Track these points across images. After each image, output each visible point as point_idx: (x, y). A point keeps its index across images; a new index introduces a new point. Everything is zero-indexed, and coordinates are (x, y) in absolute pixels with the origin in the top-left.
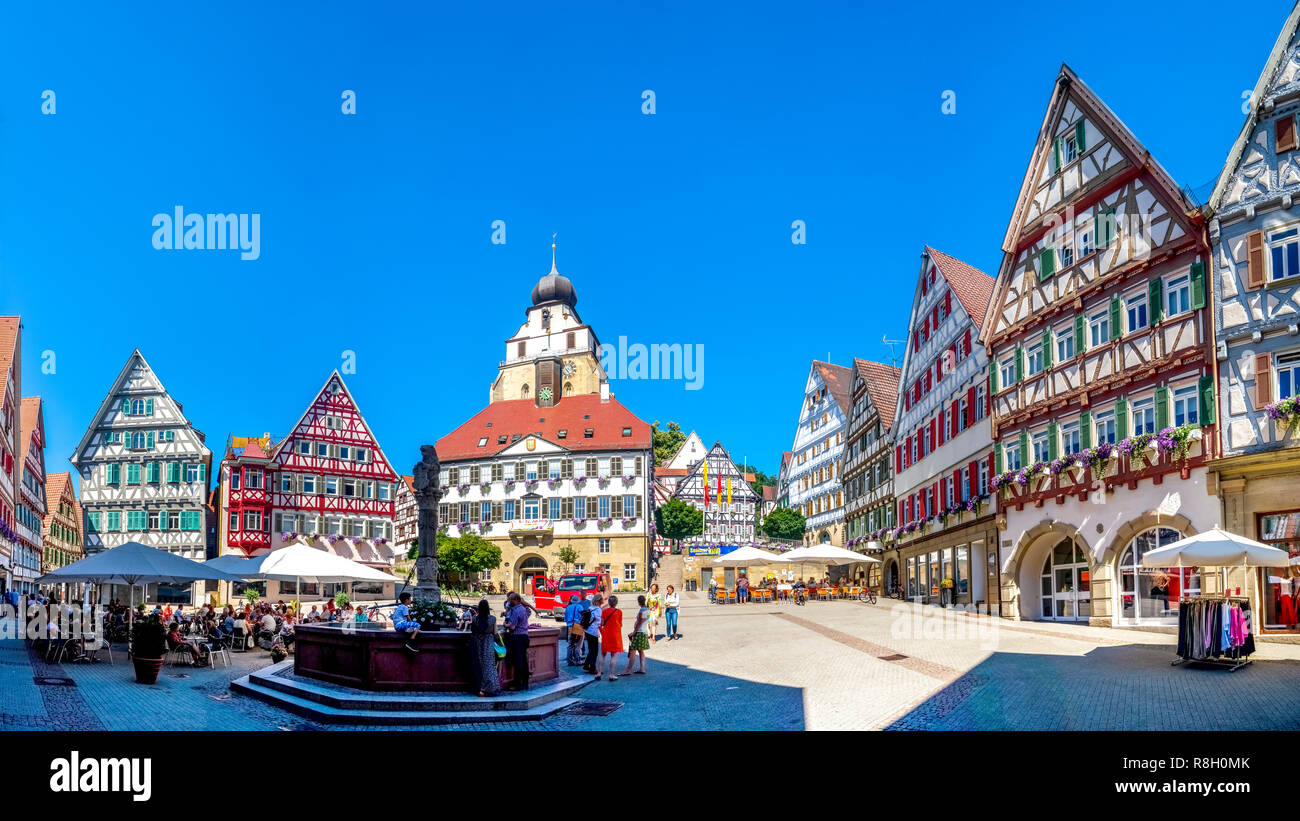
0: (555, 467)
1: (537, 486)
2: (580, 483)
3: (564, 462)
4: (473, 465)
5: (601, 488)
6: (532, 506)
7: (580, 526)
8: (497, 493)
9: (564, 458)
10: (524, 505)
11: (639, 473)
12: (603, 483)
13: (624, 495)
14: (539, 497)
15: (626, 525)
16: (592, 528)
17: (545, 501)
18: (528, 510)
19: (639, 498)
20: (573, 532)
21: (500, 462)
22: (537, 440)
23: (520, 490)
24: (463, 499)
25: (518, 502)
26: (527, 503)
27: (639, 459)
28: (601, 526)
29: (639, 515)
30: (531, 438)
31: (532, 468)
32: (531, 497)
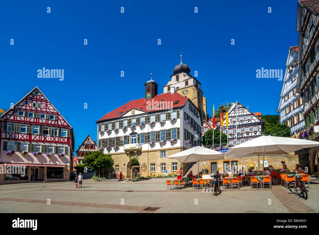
0: (143, 120)
1: (135, 129)
2: (153, 125)
3: (146, 117)
4: (113, 121)
5: (162, 126)
6: (134, 138)
7: (153, 145)
8: (121, 134)
9: (146, 115)
10: (131, 138)
11: (178, 117)
12: (162, 124)
13: (171, 129)
14: (136, 133)
15: (172, 143)
16: (157, 146)
17: (138, 135)
18: (132, 139)
19: (178, 129)
20: (150, 149)
21: (122, 119)
22: (135, 110)
23: (129, 131)
24: (109, 137)
25: (129, 136)
26: (132, 137)
27: (178, 112)
28: (161, 145)
29: (178, 137)
30: (133, 110)
31: (134, 121)
32: (133, 134)
